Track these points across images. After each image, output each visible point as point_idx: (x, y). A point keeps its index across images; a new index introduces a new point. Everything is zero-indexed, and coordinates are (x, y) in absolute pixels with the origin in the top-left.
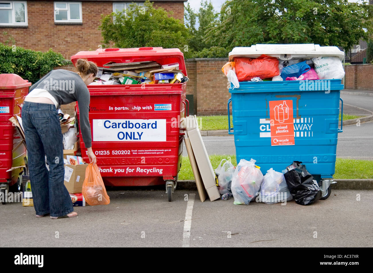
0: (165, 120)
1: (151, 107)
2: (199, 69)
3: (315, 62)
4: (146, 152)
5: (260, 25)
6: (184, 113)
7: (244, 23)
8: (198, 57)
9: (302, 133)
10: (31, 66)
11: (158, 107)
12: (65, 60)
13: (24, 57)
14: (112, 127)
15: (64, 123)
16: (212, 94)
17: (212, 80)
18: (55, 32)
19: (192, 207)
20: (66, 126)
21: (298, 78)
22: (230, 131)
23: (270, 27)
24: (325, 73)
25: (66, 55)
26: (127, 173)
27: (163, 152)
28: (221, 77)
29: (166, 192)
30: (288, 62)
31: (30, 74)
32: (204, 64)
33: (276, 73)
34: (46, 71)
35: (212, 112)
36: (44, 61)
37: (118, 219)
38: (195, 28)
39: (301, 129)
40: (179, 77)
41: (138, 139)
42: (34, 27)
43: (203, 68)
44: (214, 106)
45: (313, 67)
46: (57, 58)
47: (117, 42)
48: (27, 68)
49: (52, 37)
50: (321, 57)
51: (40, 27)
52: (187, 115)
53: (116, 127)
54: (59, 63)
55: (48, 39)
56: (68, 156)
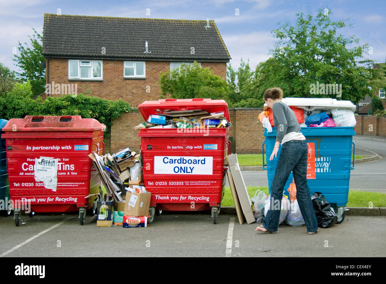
0: (212, 158)
1: (201, 147)
2: (238, 116)
3: (333, 113)
4: (196, 183)
5: (287, 82)
6: (227, 152)
7: (274, 80)
8: (237, 107)
9: (322, 169)
10: (105, 112)
11: (207, 146)
12: (132, 108)
13: (99, 105)
14: (170, 162)
15: (131, 159)
16: (247, 137)
17: (248, 125)
18: (124, 85)
19: (232, 229)
20: (133, 161)
21: (319, 125)
22: (263, 167)
23: (294, 84)
24: (340, 122)
25: (132, 104)
26: (180, 200)
27: (210, 183)
28: (256, 123)
29: (212, 216)
30: (311, 112)
31: (103, 119)
32: (242, 113)
33: (302, 121)
34: (116, 117)
35: (248, 151)
36: (115, 108)
37: (173, 238)
38: (235, 84)
39: (321, 167)
40: (224, 122)
41: (190, 172)
42: (107, 81)
43: (241, 115)
44: (250, 146)
45: (331, 116)
46: (125, 106)
47: (173, 93)
48: (101, 114)
49: (122, 89)
50: (337, 109)
51: (113, 81)
52: (229, 153)
53: (172, 163)
54: (127, 110)
55: (118, 90)
56: (133, 186)
